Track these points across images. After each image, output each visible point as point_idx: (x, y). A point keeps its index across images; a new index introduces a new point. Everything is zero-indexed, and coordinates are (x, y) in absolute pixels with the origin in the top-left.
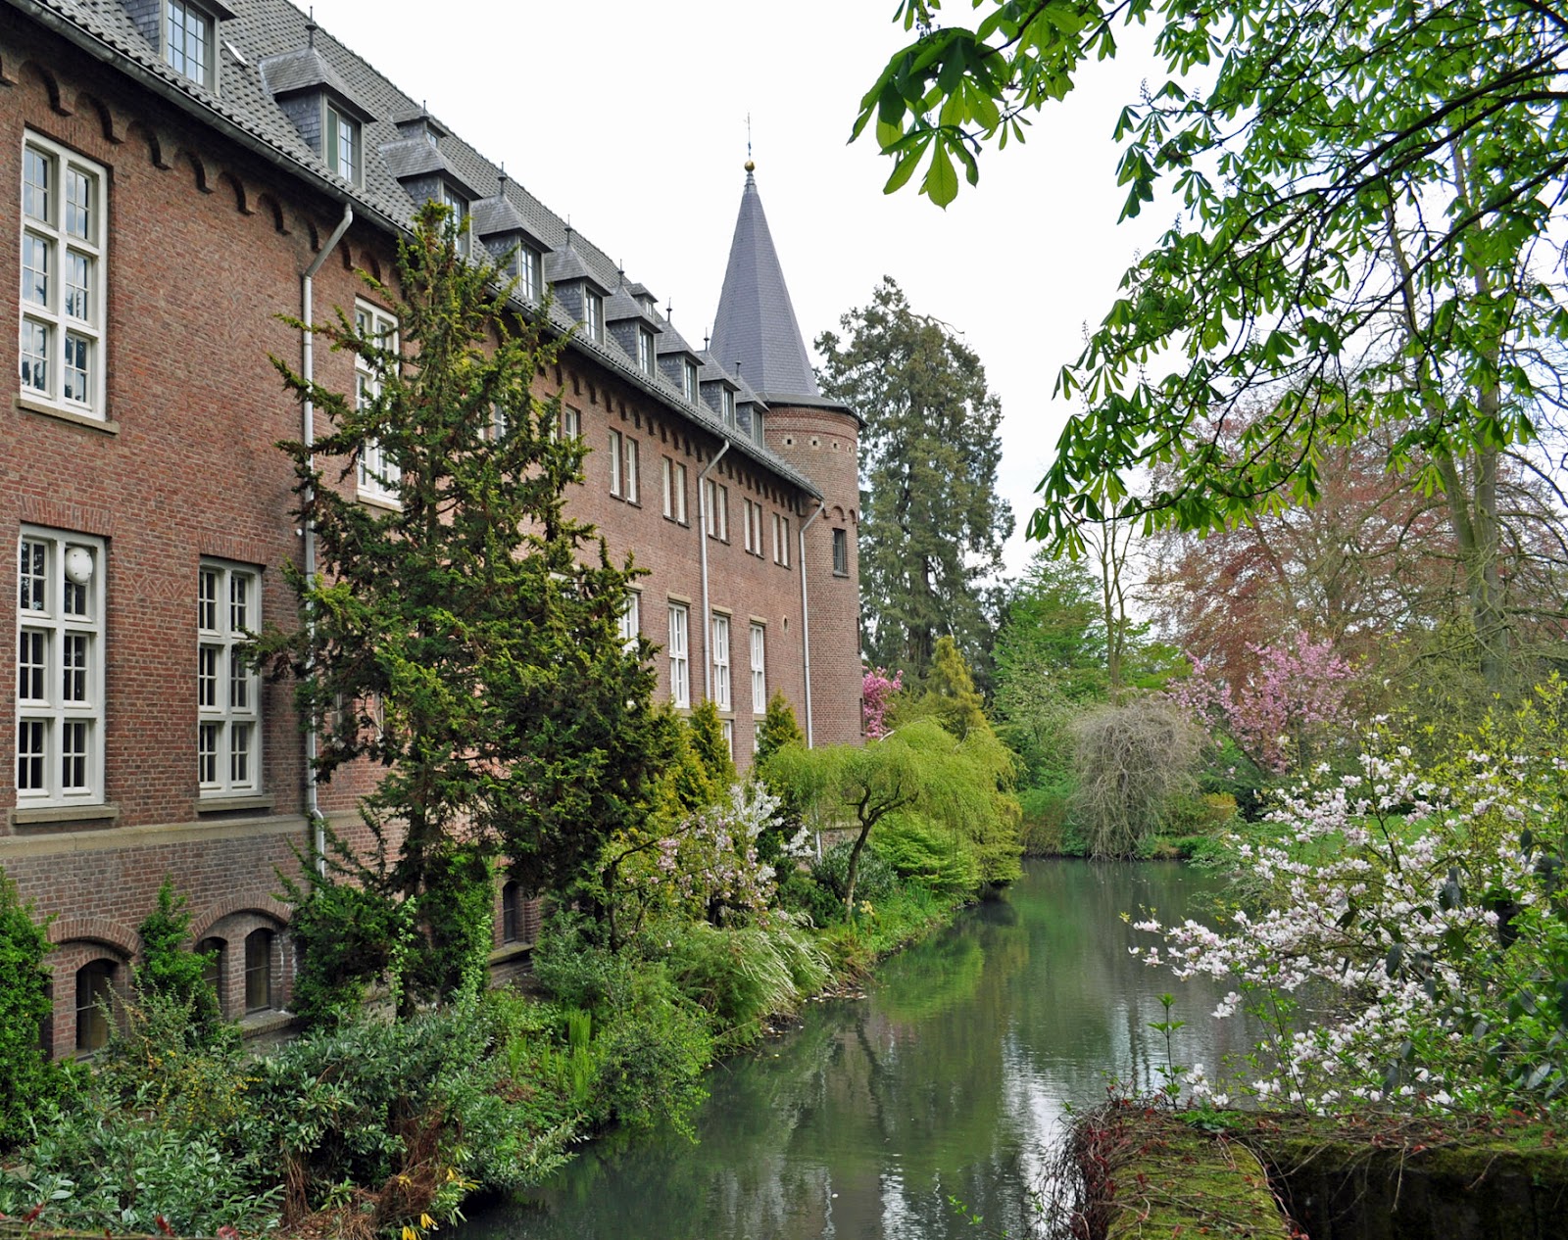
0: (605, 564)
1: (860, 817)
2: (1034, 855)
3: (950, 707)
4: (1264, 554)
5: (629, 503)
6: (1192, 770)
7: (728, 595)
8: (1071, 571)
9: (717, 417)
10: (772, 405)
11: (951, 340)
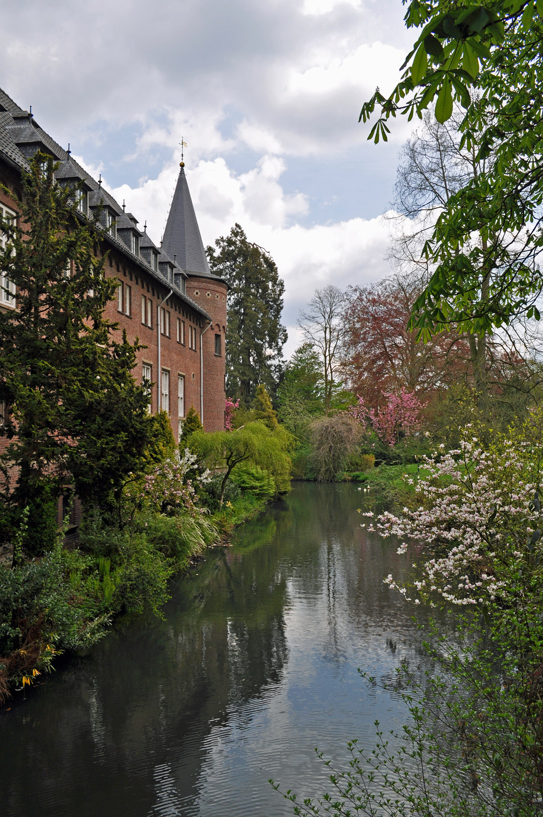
0: (125, 342)
1: (228, 464)
2: (296, 480)
3: (263, 416)
4: (386, 356)
5: (126, 316)
6: (359, 445)
7: (169, 362)
8: (311, 359)
9: (167, 278)
10: (190, 276)
11: (264, 255)
